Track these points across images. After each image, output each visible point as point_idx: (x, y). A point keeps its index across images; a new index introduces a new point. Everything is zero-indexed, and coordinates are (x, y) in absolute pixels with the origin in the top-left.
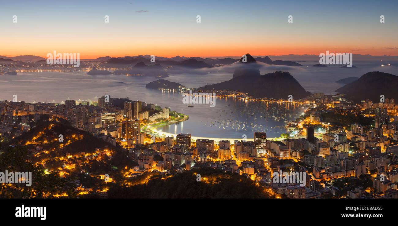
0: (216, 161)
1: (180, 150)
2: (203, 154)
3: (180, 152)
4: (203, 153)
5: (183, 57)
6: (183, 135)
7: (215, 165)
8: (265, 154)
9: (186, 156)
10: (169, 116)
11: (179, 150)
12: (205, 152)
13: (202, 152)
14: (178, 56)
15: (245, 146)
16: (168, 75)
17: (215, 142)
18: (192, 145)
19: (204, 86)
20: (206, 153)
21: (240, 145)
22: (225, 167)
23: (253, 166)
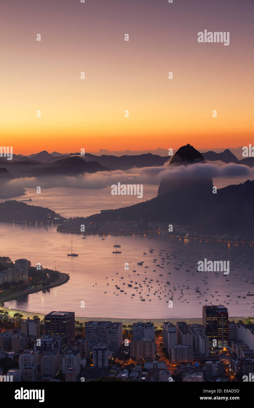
0: (126, 364)
1: (53, 344)
2: (99, 351)
3: (53, 348)
4: (99, 349)
5: (55, 153)
6: (58, 314)
7: (123, 373)
8: (225, 350)
9: (64, 356)
10: (29, 276)
11: (50, 344)
12: (103, 347)
13: (97, 348)
14: (44, 153)
15: (185, 333)
16: (25, 191)
17: (125, 326)
18: (76, 335)
19: (99, 213)
20: (106, 349)
21: (175, 332)
22: (144, 376)
23: (202, 373)
